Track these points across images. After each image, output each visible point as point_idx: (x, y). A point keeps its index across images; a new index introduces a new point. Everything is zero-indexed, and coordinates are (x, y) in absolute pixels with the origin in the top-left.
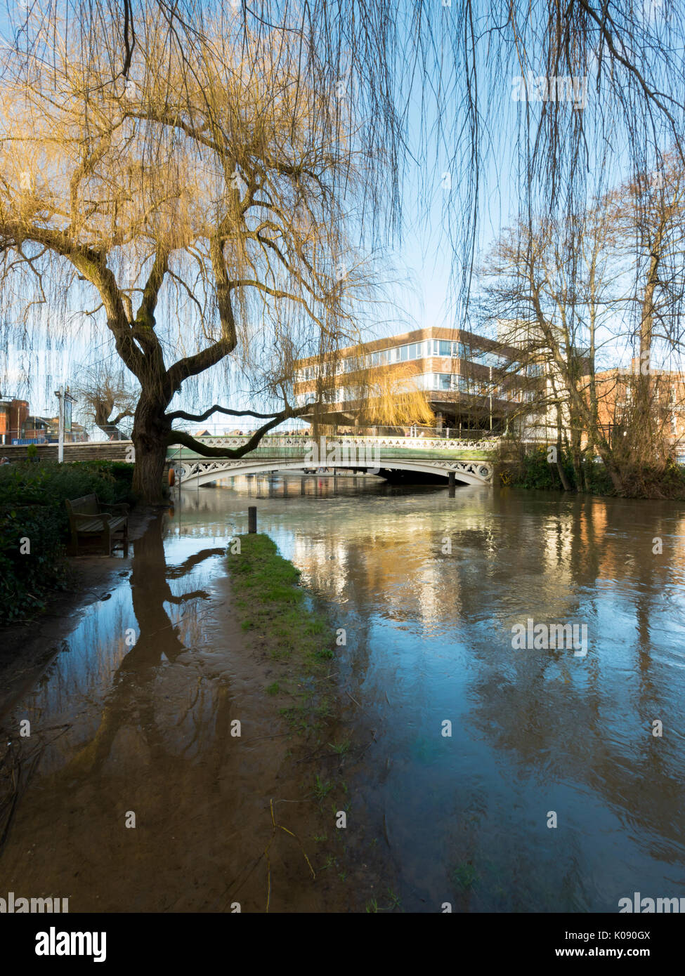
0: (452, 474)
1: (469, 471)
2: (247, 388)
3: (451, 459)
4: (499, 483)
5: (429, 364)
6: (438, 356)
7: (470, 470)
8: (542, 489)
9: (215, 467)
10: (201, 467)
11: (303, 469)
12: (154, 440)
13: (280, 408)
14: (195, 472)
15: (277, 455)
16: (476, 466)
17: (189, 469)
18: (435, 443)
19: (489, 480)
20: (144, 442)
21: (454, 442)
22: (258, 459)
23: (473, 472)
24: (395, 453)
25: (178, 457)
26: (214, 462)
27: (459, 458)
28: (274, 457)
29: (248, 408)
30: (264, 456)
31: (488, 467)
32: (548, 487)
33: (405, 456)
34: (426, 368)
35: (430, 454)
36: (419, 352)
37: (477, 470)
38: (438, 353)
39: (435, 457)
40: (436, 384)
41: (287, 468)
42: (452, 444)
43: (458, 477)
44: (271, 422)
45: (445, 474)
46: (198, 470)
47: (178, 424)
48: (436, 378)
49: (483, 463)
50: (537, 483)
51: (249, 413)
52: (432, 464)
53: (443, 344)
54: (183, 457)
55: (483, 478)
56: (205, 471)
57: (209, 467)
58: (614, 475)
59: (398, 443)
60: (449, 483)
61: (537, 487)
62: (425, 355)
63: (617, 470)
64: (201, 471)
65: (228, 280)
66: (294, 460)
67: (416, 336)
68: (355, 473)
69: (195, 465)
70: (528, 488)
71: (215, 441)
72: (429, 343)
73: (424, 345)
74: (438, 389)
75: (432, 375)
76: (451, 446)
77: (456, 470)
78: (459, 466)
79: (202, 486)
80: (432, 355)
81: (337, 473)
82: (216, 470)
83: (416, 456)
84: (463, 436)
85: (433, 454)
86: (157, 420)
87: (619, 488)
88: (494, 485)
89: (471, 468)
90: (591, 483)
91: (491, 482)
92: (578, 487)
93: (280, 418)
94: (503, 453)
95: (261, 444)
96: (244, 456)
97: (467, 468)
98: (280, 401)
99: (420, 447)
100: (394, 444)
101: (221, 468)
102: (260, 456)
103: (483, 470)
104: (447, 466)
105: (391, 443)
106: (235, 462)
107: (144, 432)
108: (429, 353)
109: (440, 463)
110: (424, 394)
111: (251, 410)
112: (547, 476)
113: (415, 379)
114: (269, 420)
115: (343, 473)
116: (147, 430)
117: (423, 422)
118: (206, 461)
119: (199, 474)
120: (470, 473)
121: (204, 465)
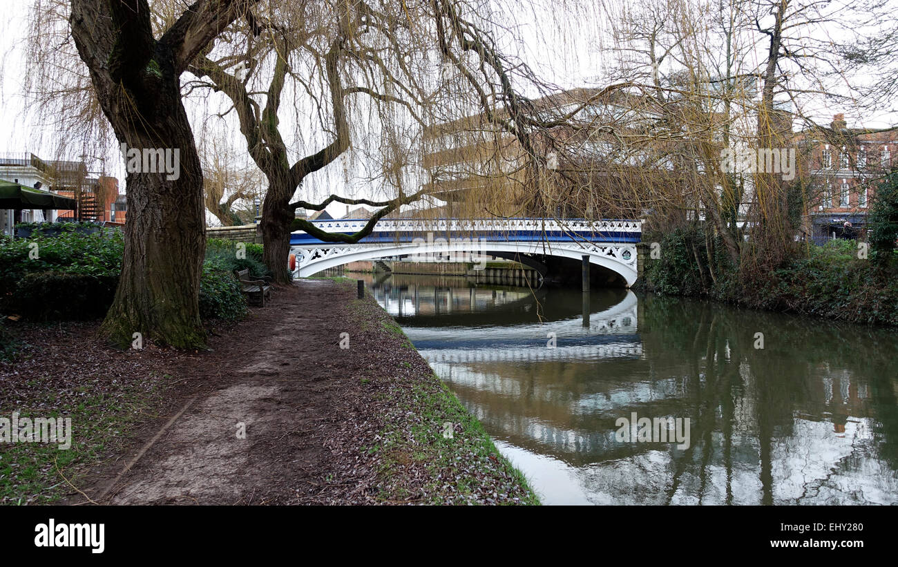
0: (587, 257)
1: (609, 254)
9: (335, 252)
10: (321, 253)
14: (314, 258)
16: (617, 249)
17: (307, 255)
19: (632, 265)
20: (271, 230)
23: (614, 255)
26: (333, 247)
37: (618, 253)
43: (592, 260)
45: (577, 257)
46: (317, 255)
47: (300, 214)
51: (363, 202)
52: (567, 248)
55: (625, 262)
56: (324, 257)
57: (328, 253)
64: (320, 256)
69: (314, 250)
77: (592, 253)
78: (598, 249)
82: (335, 255)
86: (283, 210)
89: (611, 251)
91: (635, 266)
93: (394, 205)
96: (363, 240)
101: (341, 253)
103: (625, 253)
104: (583, 249)
106: (355, 247)
107: (271, 221)
111: (366, 199)
114: (383, 208)
116: (273, 220)
118: (325, 247)
119: (317, 259)
120: (611, 257)
121: (323, 250)
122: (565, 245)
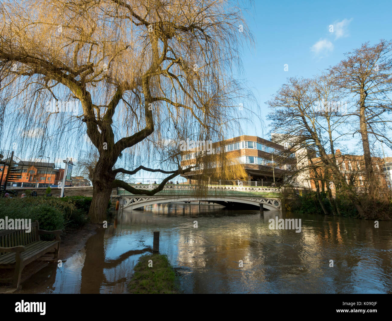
0: (262, 205)
2: (159, 158)
3: (260, 197)
4: (285, 210)
5: (243, 152)
6: (247, 148)
7: (269, 203)
8: (311, 213)
9: (142, 200)
10: (135, 200)
11: (184, 201)
12: (104, 184)
13: (175, 169)
14: (132, 202)
15: (173, 194)
16: (272, 200)
17: (129, 201)
18: (251, 188)
19: (279, 208)
20: (98, 185)
21: (260, 188)
22: (163, 196)
23: (271, 204)
24: (232, 193)
25: (123, 194)
26: (141, 197)
27: (263, 196)
28: (172, 195)
29: (159, 168)
30: (167, 194)
31: (278, 201)
32: (315, 212)
33: (237, 195)
34: (242, 153)
35: (248, 194)
36: (238, 147)
37: (273, 203)
38: (247, 147)
39: (251, 196)
40: (247, 160)
41: (178, 200)
42: (259, 189)
43: (264, 206)
44: (171, 176)
45: (258, 205)
47: (119, 176)
48: (247, 158)
49: (276, 199)
50: (308, 210)
51: (159, 170)
52: (250, 199)
53: (249, 143)
54: (126, 194)
55: (276, 207)
56: (136, 202)
57: (139, 200)
58: (358, 207)
59: (232, 188)
60: (260, 209)
61: (309, 212)
62: (241, 148)
63: (360, 204)
64: (134, 202)
65: (150, 96)
66: (182, 197)
67: (237, 140)
68: (209, 203)
69: (132, 199)
70: (304, 213)
71: (142, 187)
72: (243, 143)
73: (241, 144)
74: (248, 163)
75: (245, 157)
76: (259, 190)
77: (262, 202)
78: (264, 200)
79: (134, 210)
80: (245, 148)
81: (201, 203)
82: (142, 201)
83: (242, 195)
84: (264, 185)
85: (251, 194)
86: (107, 173)
87: (362, 214)
88: (282, 210)
89: (270, 201)
90: (341, 211)
91: (281, 209)
92: (334, 213)
93: (175, 173)
94: (285, 194)
95: (165, 188)
96: (156, 194)
97: (268, 201)
98: (175, 165)
99: (244, 191)
100: (231, 189)
101: (145, 200)
102: (164, 194)
103: (276, 202)
104: (258, 201)
105: (229, 188)
106: (152, 198)
107: (99, 180)
108: (243, 147)
109: (254, 199)
110: (242, 165)
111: (161, 169)
112: (313, 206)
113: (237, 159)
114: (170, 175)
115: (203, 203)
117: (242, 178)
118: (137, 197)
119: (133, 203)
120: (270, 204)
121: (136, 199)
122: (249, 198)
